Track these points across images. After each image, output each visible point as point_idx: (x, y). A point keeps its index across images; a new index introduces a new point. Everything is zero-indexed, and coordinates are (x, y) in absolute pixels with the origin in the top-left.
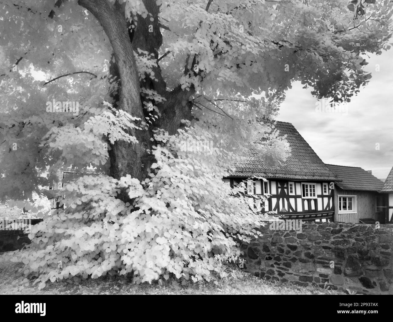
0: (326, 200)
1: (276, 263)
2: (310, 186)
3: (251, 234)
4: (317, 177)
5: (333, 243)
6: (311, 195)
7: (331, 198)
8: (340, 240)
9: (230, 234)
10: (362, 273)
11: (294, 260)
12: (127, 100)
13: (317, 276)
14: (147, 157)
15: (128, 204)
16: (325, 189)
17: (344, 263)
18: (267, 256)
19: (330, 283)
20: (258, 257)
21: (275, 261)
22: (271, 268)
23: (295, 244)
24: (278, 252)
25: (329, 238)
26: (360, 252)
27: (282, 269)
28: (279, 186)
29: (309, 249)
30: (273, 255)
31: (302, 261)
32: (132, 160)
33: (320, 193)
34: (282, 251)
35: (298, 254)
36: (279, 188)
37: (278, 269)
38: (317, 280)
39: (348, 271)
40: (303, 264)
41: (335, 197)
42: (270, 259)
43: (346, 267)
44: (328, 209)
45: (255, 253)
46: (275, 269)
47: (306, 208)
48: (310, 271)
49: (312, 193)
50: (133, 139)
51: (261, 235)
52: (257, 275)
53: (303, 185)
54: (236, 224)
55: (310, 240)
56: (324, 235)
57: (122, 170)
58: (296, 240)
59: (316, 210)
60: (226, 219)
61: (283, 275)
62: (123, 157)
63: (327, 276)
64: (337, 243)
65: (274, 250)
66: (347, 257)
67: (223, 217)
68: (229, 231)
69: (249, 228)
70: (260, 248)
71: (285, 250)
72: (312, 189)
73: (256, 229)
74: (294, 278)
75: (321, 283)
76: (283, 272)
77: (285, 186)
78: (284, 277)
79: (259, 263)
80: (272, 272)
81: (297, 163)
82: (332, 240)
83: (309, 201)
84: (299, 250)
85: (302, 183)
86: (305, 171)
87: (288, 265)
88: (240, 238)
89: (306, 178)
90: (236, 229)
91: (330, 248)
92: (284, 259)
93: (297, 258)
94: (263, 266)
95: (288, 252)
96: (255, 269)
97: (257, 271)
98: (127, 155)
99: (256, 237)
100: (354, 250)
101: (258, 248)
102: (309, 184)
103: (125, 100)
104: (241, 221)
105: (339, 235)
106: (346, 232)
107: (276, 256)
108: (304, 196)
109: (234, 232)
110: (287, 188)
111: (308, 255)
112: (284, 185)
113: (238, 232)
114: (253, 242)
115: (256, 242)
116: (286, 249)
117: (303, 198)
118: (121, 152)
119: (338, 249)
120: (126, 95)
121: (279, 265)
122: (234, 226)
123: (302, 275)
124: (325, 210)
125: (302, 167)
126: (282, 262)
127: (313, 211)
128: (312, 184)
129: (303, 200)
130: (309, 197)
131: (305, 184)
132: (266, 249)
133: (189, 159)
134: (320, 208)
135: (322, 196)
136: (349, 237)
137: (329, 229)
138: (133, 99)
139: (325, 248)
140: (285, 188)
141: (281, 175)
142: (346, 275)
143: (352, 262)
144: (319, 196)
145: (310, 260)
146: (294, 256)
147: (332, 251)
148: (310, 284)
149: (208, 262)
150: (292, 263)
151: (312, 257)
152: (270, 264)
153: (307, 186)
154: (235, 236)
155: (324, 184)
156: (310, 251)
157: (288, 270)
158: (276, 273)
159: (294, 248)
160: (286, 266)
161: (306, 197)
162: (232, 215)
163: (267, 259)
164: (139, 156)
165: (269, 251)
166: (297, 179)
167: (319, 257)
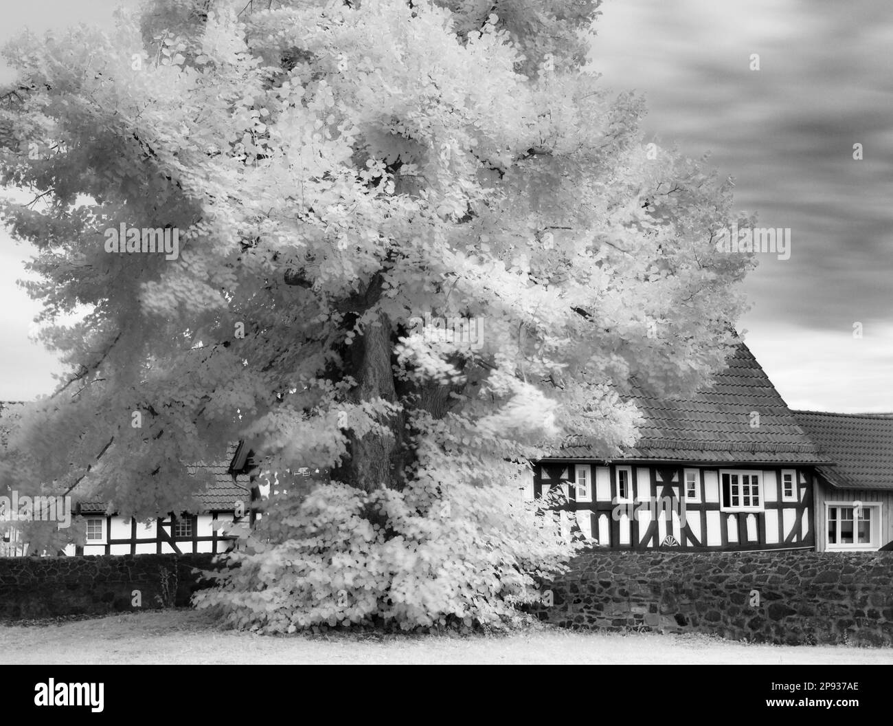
0: (790, 515)
1: (585, 607)
2: (746, 480)
3: (555, 569)
4: (762, 454)
5: (649, 576)
6: (747, 503)
7: (806, 510)
8: (658, 572)
9: (526, 570)
10: (677, 610)
11: (607, 600)
12: (374, 370)
13: (631, 617)
14: (399, 453)
15: (377, 526)
16: (788, 486)
17: (660, 599)
18: (576, 599)
19: (645, 625)
20: (563, 601)
21: (585, 604)
22: (580, 614)
23: (608, 580)
24: (588, 592)
25: (646, 570)
26: (676, 585)
27: (593, 613)
28: (659, 479)
29: (624, 585)
30: (583, 596)
31: (616, 600)
32: (378, 459)
33: (773, 498)
34: (593, 590)
35: (611, 592)
36: (659, 484)
37: (588, 615)
38: (631, 622)
39: (664, 609)
40: (617, 605)
41: (818, 507)
42: (579, 601)
43: (662, 603)
44: (795, 540)
45: (560, 595)
46: (585, 615)
47: (733, 537)
48: (624, 613)
49: (751, 496)
50: (386, 430)
51: (569, 571)
52: (562, 625)
53: (726, 478)
54: (536, 556)
55: (626, 574)
56: (642, 567)
57: (363, 475)
58: (610, 575)
59: (761, 543)
60: (520, 548)
61: (594, 620)
62: (365, 454)
63: (641, 616)
64: (655, 575)
65: (584, 590)
66: (663, 592)
67: (517, 547)
68: (525, 567)
69: (554, 562)
70: (567, 589)
71: (597, 589)
72: (751, 486)
73: (564, 563)
74: (607, 624)
75: (635, 626)
76: (594, 616)
77: (676, 479)
78: (595, 623)
79: (565, 609)
80: (580, 619)
81: (712, 417)
82: (649, 572)
83: (741, 518)
84: (612, 586)
85: (722, 472)
86: (733, 438)
87: (600, 608)
88: (540, 575)
89: (731, 458)
90: (535, 564)
91: (645, 582)
92: (596, 601)
93: (610, 597)
94: (569, 613)
95: (601, 591)
96: (560, 617)
97: (562, 620)
98: (371, 451)
99: (563, 573)
100: (670, 583)
101: (565, 588)
102: (741, 474)
103: (370, 369)
104: (542, 552)
105: (658, 567)
106: (666, 563)
107: (586, 597)
108: (727, 504)
109: (532, 567)
110: (680, 485)
111: (622, 592)
112: (672, 477)
113: (538, 568)
114: (557, 581)
115: (562, 580)
116: (598, 586)
117: (723, 509)
118: (363, 447)
119: (654, 583)
120: (373, 363)
121: (589, 608)
122: (533, 560)
123: (615, 618)
124: (788, 543)
125: (726, 427)
126: (593, 604)
127: (752, 546)
128: (750, 473)
129: (725, 516)
130: (741, 508)
131: (731, 473)
132: (574, 589)
133: (464, 456)
134: (772, 537)
135: (779, 506)
136: (668, 568)
137: (649, 560)
138: (382, 367)
139: (641, 582)
140: (675, 484)
141: (662, 453)
142: (661, 613)
143: (667, 598)
144: (769, 505)
145: (625, 598)
146: (607, 595)
147: (648, 586)
148: (624, 628)
149: (496, 606)
150: (605, 605)
151: (627, 594)
152: (579, 608)
153: (735, 480)
154: (533, 573)
155: (784, 472)
156: (624, 587)
157: (600, 614)
158: (586, 619)
159: (607, 585)
160: (598, 609)
161: (733, 509)
162: (529, 542)
163: (575, 602)
164: (387, 451)
165: (577, 591)
166: (705, 462)
167: (634, 594)
